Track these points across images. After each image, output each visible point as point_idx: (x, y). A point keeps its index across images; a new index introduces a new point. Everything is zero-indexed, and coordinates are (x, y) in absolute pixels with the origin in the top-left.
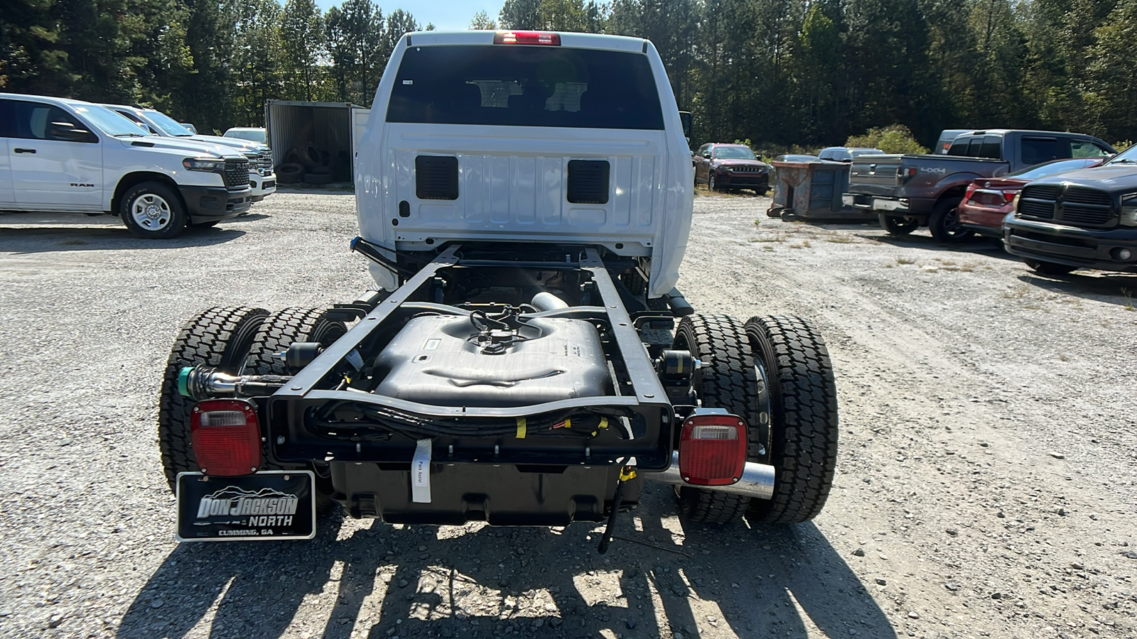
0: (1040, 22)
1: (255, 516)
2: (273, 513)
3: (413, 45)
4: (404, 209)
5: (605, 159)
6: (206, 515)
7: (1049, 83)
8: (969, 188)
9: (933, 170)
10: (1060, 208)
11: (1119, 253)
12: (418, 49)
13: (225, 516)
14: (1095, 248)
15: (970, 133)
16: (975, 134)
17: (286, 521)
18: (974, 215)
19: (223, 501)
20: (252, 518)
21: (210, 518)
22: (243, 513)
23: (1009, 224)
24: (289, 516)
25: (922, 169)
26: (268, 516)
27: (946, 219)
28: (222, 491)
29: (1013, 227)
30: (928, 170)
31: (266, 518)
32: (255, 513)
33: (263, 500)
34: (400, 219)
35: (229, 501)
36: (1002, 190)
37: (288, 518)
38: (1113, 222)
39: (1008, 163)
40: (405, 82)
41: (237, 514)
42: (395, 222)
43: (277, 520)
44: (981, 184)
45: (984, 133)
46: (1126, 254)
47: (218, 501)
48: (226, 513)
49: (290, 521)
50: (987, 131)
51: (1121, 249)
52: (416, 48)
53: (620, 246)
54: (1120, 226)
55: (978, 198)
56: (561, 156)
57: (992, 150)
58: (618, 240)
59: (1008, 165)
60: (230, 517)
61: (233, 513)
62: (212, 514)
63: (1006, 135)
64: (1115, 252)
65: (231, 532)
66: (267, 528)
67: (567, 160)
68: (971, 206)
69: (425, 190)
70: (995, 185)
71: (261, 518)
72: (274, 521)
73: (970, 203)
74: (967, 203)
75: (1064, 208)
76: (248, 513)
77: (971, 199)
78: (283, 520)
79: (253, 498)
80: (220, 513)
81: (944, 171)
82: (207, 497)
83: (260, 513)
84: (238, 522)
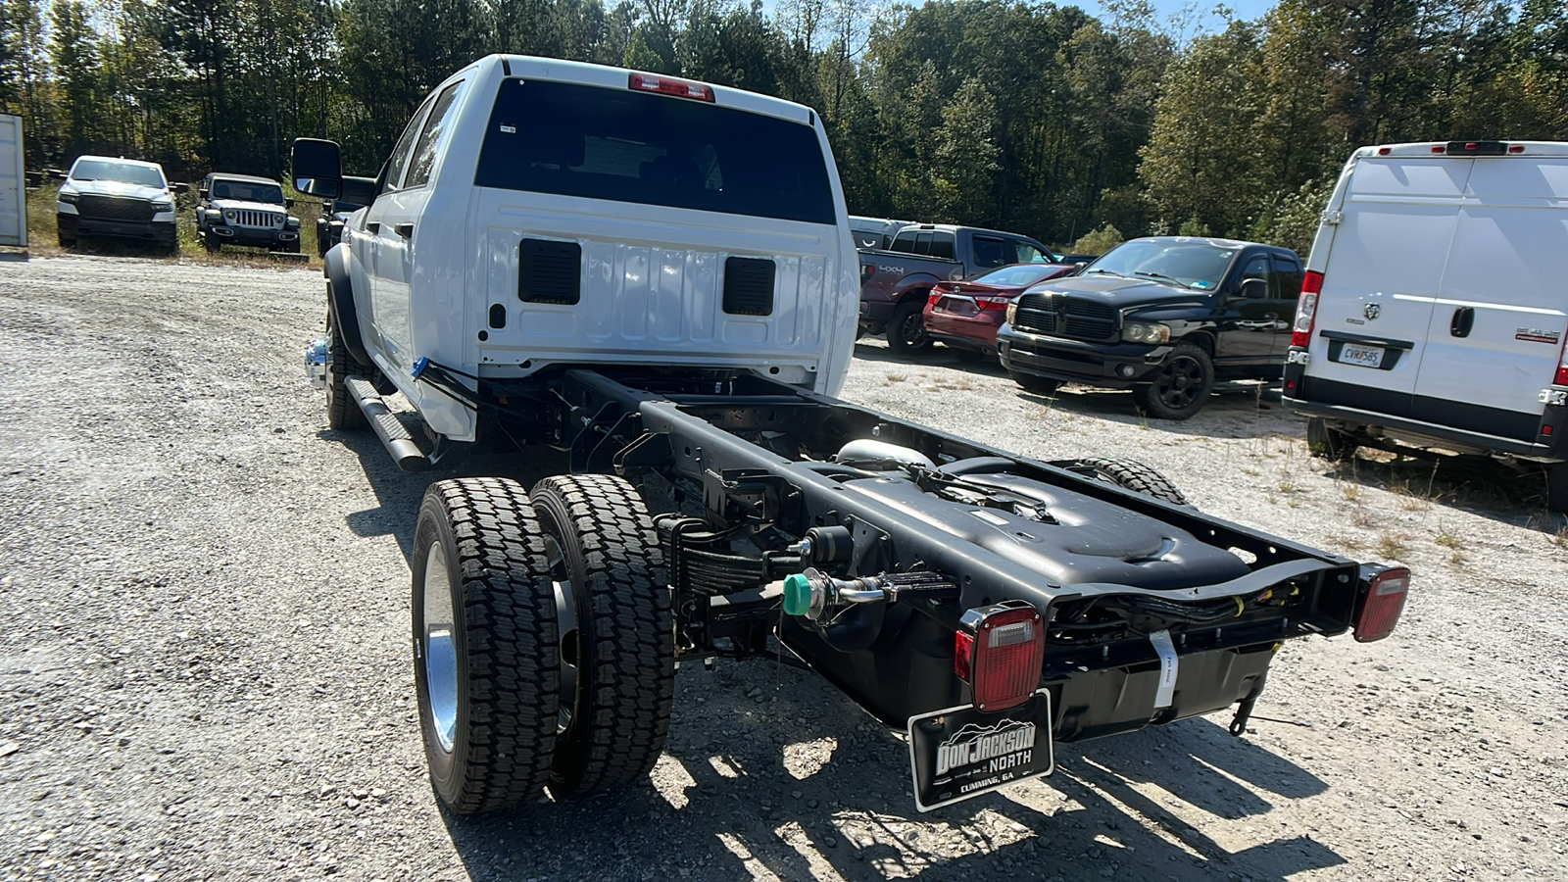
0: (890, 94)
1: (994, 759)
2: (1012, 750)
3: (513, 75)
4: (498, 316)
5: (769, 258)
6: (946, 770)
7: (900, 166)
8: (932, 292)
9: (891, 269)
10: (1063, 320)
11: (1122, 370)
12: (522, 83)
13: (966, 765)
14: (1101, 364)
15: (916, 226)
16: (922, 228)
17: (1025, 757)
18: (943, 323)
19: (962, 746)
20: (992, 761)
21: (951, 772)
22: (983, 758)
23: (1005, 337)
24: (1027, 750)
25: (881, 268)
26: (1007, 755)
27: (905, 326)
28: (960, 733)
29: (1012, 339)
30: (886, 269)
31: (1005, 758)
32: (995, 755)
33: (1002, 735)
34: (491, 331)
35: (968, 744)
36: (974, 297)
37: (1027, 754)
38: (1114, 338)
39: (962, 263)
40: (503, 129)
41: (977, 760)
42: (483, 336)
43: (1017, 758)
44: (948, 288)
45: (933, 228)
46: (1129, 371)
47: (956, 747)
48: (966, 762)
49: (1029, 756)
50: (937, 226)
51: (1124, 366)
52: (519, 80)
53: (774, 370)
54: (1122, 342)
55: (943, 303)
56: (716, 250)
57: (943, 248)
58: (775, 363)
59: (962, 266)
60: (970, 766)
61: (973, 760)
62: (952, 766)
63: (958, 231)
64: (1119, 369)
65: (973, 786)
66: (1006, 771)
67: (726, 255)
68: (938, 313)
69: (531, 289)
70: (964, 290)
71: (1001, 759)
72: (1013, 761)
73: (936, 309)
74: (933, 310)
75: (1066, 320)
76: (988, 756)
77: (938, 305)
78: (1022, 757)
79: (990, 735)
80: (960, 764)
81: (902, 270)
82: (944, 744)
83: (1000, 753)
84: (979, 771)
